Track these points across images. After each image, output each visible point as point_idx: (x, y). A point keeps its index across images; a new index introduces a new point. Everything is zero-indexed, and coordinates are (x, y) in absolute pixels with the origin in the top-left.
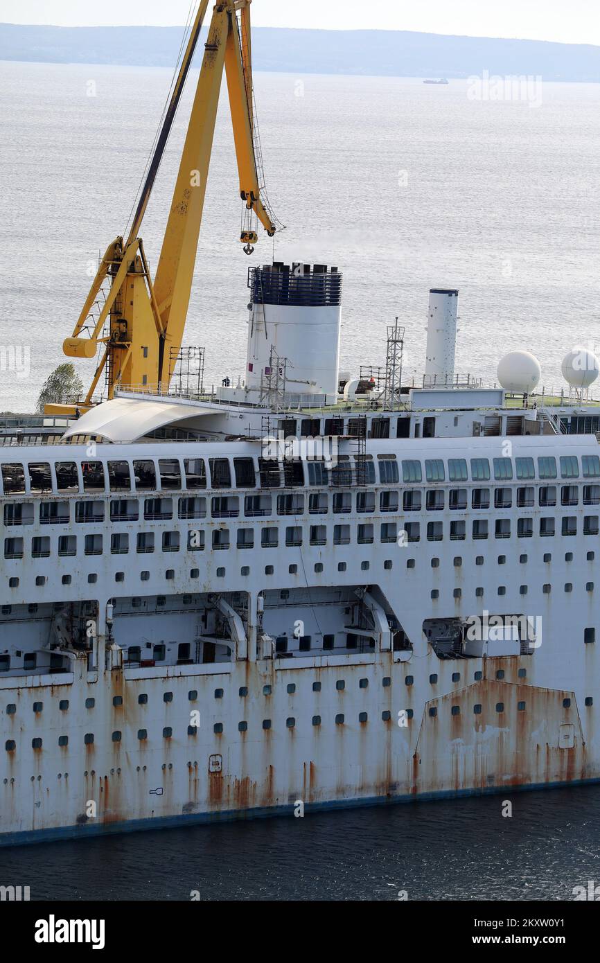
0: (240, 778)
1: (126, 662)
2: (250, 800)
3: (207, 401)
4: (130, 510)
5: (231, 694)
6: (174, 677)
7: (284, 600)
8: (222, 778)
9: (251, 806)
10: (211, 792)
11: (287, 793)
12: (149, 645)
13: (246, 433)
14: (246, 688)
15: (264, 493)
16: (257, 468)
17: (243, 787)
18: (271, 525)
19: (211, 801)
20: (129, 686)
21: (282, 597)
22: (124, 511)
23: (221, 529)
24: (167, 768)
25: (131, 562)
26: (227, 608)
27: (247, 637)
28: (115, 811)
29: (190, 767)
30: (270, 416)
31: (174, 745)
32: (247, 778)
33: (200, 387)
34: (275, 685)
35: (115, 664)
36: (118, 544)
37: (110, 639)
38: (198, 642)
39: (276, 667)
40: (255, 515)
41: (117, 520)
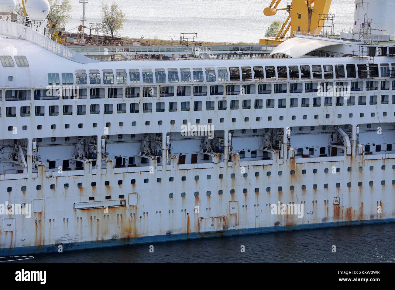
0: (348, 207)
1: (296, 155)
2: (352, 217)
3: (335, 39)
4: (298, 88)
5: (344, 170)
6: (318, 162)
7: (369, 129)
8: (340, 207)
9: (353, 220)
10: (335, 213)
11: (369, 214)
12: (307, 148)
13: (352, 53)
14: (351, 168)
15: (360, 80)
16: (357, 69)
17: (349, 212)
18: (363, 95)
19: (335, 217)
20: (297, 166)
21: (368, 127)
22: (296, 88)
23: (340, 97)
24: (315, 202)
25: (299, 111)
26: (342, 132)
27: (351, 145)
28: (291, 220)
29: (325, 202)
30: (363, 45)
31: (317, 192)
32: (351, 208)
33: (332, 32)
34: (364, 166)
35: (291, 156)
36: (293, 103)
37: (289, 145)
38: (329, 147)
39: (365, 158)
40: (355, 91)
41: (293, 92)
